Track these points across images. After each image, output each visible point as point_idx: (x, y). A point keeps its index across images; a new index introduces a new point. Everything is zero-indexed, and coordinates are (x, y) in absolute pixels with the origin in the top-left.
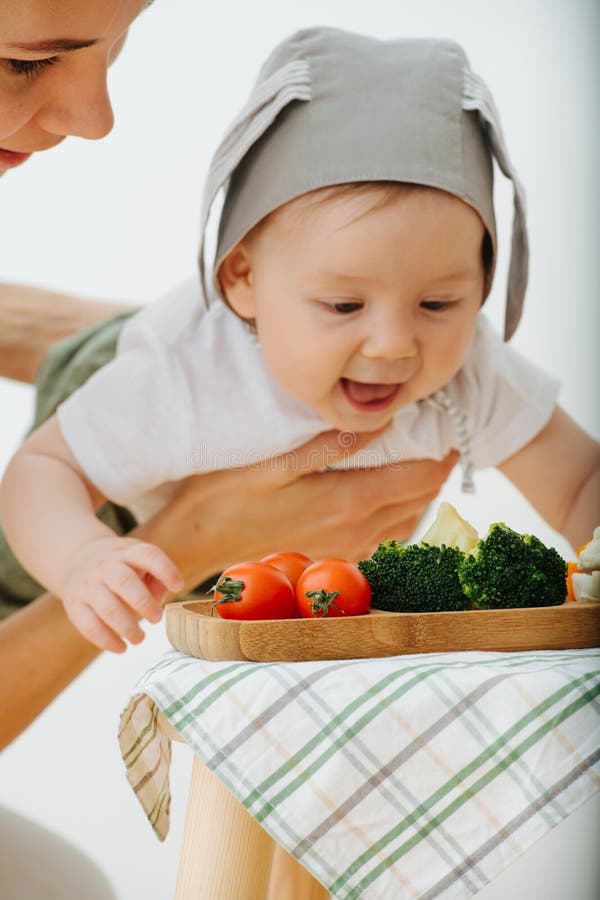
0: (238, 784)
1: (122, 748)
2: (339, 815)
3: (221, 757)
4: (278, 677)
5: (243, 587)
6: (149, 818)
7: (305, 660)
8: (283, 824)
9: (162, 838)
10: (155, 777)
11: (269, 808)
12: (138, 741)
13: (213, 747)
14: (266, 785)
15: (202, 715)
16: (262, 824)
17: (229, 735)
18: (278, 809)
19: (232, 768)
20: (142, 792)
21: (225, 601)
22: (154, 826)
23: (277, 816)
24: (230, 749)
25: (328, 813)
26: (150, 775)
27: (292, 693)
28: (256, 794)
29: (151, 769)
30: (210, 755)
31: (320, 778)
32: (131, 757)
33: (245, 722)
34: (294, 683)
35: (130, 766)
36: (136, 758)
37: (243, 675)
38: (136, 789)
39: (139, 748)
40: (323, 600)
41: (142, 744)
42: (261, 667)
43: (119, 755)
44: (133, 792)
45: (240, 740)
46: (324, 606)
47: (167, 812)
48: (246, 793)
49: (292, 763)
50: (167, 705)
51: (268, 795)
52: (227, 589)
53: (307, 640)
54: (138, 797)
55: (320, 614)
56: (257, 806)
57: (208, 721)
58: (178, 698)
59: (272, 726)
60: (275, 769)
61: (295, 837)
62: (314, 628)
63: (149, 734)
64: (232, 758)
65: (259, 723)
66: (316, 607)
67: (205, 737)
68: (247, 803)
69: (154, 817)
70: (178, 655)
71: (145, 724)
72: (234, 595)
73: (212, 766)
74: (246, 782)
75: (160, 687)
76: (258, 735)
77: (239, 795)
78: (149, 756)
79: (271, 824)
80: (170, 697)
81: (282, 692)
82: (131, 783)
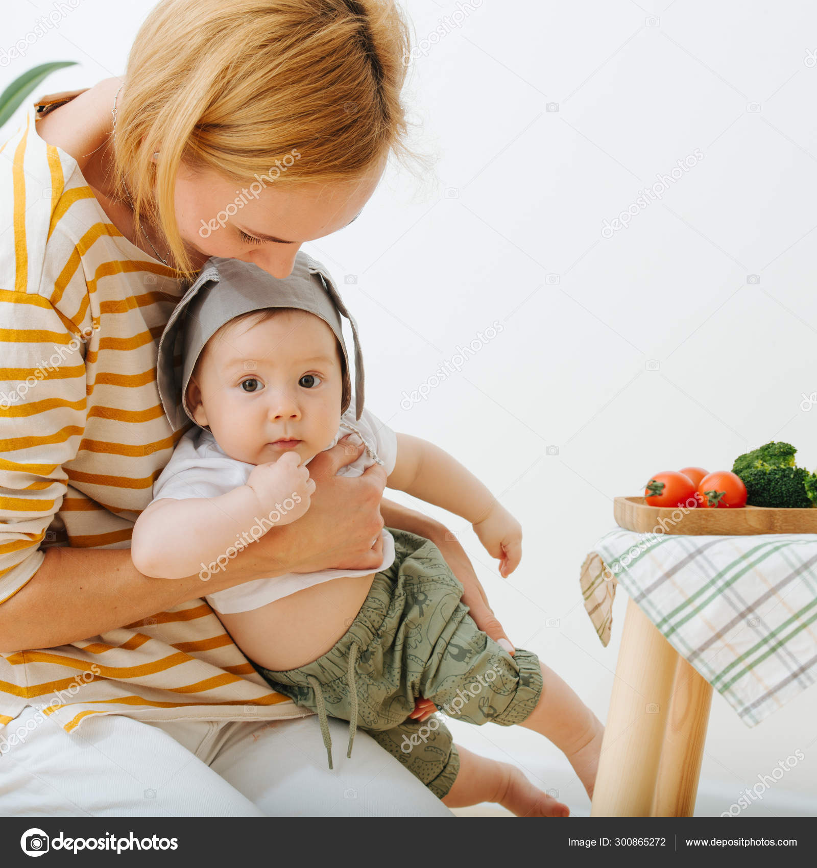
0: (653, 613)
1: (582, 587)
2: (719, 636)
3: (643, 595)
4: (683, 546)
5: (664, 486)
6: (598, 631)
7: (701, 534)
8: (682, 640)
9: (605, 645)
10: (602, 607)
11: (673, 630)
12: (593, 584)
13: (638, 588)
14: (672, 615)
15: (633, 568)
16: (668, 640)
17: (649, 582)
18: (680, 630)
19: (650, 603)
20: (594, 615)
21: (652, 496)
22: (600, 637)
23: (678, 635)
24: (649, 590)
25: (712, 634)
26: (599, 605)
27: (691, 557)
28: (665, 620)
29: (600, 601)
30: (636, 594)
31: (708, 611)
32: (588, 593)
33: (659, 574)
34: (692, 550)
35: (586, 599)
36: (591, 595)
37: (659, 543)
38: (590, 614)
39: (593, 588)
40: (715, 497)
41: (595, 585)
42: (671, 538)
43: (580, 591)
44: (587, 615)
45: (656, 585)
46: (715, 501)
47: (610, 629)
48: (659, 619)
49: (689, 601)
50: (610, 560)
51: (673, 621)
52: (653, 488)
53: (703, 522)
54: (591, 618)
55: (713, 506)
56: (665, 628)
57: (636, 572)
58: (617, 556)
59: (678, 577)
60: (678, 604)
61: (689, 649)
62: (708, 514)
63: (600, 580)
64: (651, 596)
65: (669, 575)
66: (710, 501)
67: (634, 582)
68: (659, 626)
69: (600, 632)
70: (620, 529)
71: (597, 573)
72: (658, 492)
73: (637, 600)
74: (659, 613)
75: (606, 548)
76: (667, 583)
77: (654, 620)
78: (599, 593)
79: (674, 640)
80: (611, 555)
81: (685, 555)
82: (587, 610)
